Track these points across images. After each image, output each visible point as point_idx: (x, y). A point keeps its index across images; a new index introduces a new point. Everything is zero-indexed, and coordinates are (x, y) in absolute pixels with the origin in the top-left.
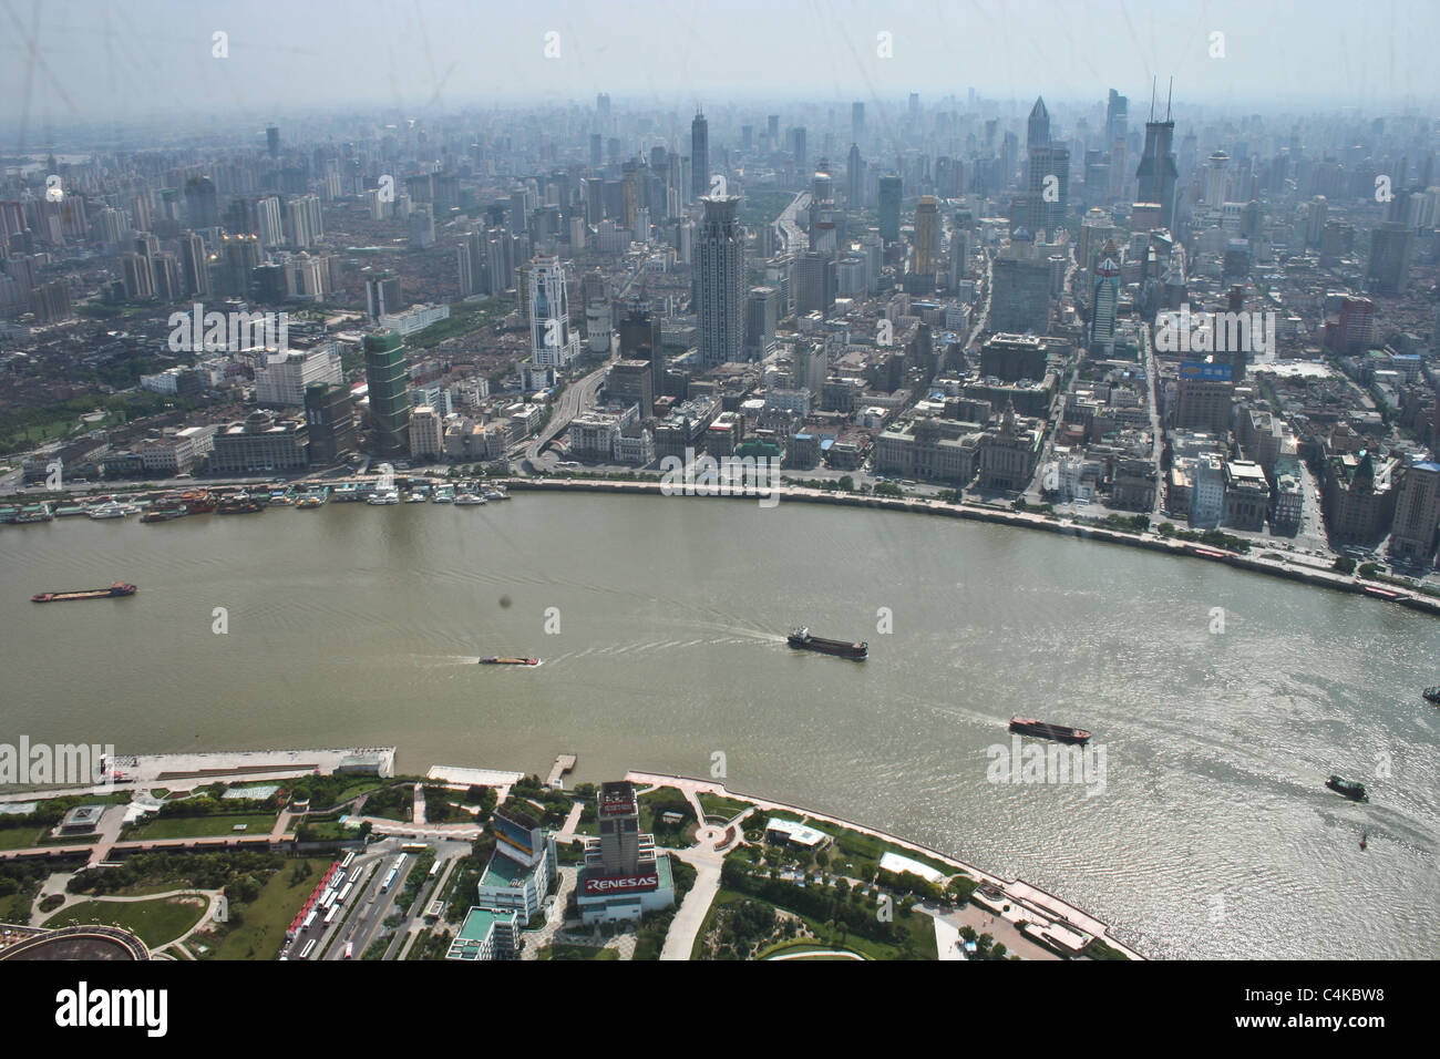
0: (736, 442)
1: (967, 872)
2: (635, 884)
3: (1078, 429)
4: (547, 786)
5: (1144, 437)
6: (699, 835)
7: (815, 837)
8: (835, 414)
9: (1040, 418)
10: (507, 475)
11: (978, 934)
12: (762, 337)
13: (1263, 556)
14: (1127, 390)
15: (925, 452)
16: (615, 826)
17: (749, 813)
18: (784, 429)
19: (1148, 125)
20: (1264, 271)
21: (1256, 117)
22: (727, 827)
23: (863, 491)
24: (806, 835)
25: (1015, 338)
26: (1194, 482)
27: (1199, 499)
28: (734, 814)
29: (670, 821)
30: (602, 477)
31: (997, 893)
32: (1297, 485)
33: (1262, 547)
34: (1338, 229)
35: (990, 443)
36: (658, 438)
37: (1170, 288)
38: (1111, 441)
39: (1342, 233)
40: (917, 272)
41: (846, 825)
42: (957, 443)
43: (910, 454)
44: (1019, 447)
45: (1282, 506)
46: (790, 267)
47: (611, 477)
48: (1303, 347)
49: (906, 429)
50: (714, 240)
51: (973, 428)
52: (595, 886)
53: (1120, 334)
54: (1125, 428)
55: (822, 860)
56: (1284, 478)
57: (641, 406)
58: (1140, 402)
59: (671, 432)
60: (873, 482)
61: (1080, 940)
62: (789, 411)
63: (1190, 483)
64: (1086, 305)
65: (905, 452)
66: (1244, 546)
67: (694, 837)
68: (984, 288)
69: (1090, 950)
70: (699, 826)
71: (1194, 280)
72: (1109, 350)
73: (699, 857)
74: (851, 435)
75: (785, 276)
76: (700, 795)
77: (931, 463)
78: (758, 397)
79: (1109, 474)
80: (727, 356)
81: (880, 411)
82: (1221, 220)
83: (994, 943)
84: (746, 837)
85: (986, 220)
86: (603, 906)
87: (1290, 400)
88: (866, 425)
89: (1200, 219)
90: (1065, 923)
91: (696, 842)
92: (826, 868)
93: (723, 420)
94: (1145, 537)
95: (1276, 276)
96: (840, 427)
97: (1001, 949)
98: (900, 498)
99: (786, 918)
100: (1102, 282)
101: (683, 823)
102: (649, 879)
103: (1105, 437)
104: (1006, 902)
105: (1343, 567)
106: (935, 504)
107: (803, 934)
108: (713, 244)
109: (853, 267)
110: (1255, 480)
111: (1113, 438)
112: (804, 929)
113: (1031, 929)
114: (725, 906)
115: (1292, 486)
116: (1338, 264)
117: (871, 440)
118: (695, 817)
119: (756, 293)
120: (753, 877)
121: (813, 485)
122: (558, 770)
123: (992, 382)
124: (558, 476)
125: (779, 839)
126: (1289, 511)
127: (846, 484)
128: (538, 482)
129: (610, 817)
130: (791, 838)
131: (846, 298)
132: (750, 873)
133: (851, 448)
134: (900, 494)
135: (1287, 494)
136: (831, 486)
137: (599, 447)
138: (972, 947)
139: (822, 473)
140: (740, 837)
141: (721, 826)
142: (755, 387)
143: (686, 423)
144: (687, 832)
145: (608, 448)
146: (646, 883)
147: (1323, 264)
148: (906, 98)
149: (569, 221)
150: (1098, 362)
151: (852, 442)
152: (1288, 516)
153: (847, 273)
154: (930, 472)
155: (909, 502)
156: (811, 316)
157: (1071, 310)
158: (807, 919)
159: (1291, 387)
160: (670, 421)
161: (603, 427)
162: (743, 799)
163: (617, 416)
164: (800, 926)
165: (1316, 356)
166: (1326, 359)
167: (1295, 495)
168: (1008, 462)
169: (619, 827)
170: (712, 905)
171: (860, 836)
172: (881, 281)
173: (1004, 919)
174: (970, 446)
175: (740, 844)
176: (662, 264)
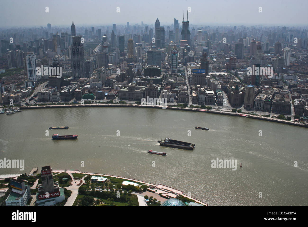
0: (82, 95)
1: (146, 184)
2: (53, 195)
3: (169, 87)
4: (29, 176)
5: (185, 87)
6: (72, 183)
7: (104, 179)
8: (108, 87)
9: (160, 85)
10: (20, 106)
11: (149, 197)
12: (90, 72)
13: (215, 110)
14: (181, 77)
15: (131, 93)
16: (46, 178)
17: (86, 176)
18: (95, 91)
19: (183, 22)
20: (212, 55)
21: (209, 26)
22: (80, 180)
23: (116, 103)
24: (102, 179)
25: (153, 66)
26: (198, 95)
27: (199, 99)
28: (82, 177)
29: (64, 180)
30: (47, 105)
31: (153, 188)
32: (222, 94)
33: (215, 108)
34: (228, 46)
35: (147, 89)
36: (62, 94)
37: (190, 58)
38: (177, 88)
39: (229, 46)
40: (129, 58)
41: (113, 177)
42: (140, 91)
43: (128, 94)
44: (155, 90)
45: (219, 99)
46: (97, 56)
47: (49, 105)
48: (221, 69)
49: (126, 88)
50: (75, 47)
51: (143, 87)
52: (41, 197)
53: (179, 68)
54: (180, 86)
55: (106, 185)
56: (219, 93)
57: (57, 88)
58: (184, 80)
59: (65, 92)
60: (118, 101)
61: (176, 195)
62: (96, 87)
63: (197, 96)
64: (170, 63)
65: (126, 94)
66: (211, 108)
67: (71, 184)
68: (146, 61)
69: (179, 198)
70: (72, 181)
71: (196, 57)
72: (176, 71)
73: (72, 188)
74: (113, 91)
75: (95, 59)
76: (73, 174)
77: (133, 96)
78: (88, 85)
79: (177, 95)
80: (80, 77)
81: (120, 86)
82: (201, 45)
83: (153, 199)
84: (85, 182)
85: (146, 47)
86: (44, 203)
87: (219, 79)
88: (116, 89)
89: (197, 45)
90: (172, 192)
91: (71, 185)
92: (107, 187)
93: (79, 89)
94: (187, 108)
95: (214, 56)
96: (109, 90)
97: (155, 200)
98: (125, 104)
99: (97, 200)
100: (173, 55)
101: (68, 180)
102: (57, 193)
103: (176, 87)
104: (156, 189)
105: (234, 111)
106: (134, 105)
107: (102, 203)
108: (75, 48)
109: (113, 56)
110: (212, 93)
111: (178, 88)
112: (102, 202)
113: (163, 195)
114: (80, 199)
115: (221, 94)
116: (228, 53)
117: (118, 92)
118: (71, 179)
119: (88, 61)
120: (87, 191)
121: (103, 103)
122: (32, 172)
123: (148, 77)
124: (34, 105)
125: (95, 181)
126: (220, 100)
127: (112, 102)
128: (29, 107)
129: (44, 176)
130: (98, 180)
131: (112, 64)
132: (87, 190)
133: (112, 94)
134: (125, 103)
135: (220, 96)
136: (108, 103)
137: (46, 98)
138: (148, 201)
139: (105, 100)
140: (84, 182)
141: (79, 180)
142: (88, 83)
143: (69, 90)
144: (69, 183)
145: (48, 98)
146: (56, 195)
147: (225, 54)
148: (126, 24)
149: (39, 49)
150: (174, 74)
151: (113, 93)
152: (220, 102)
153: (111, 58)
154: (133, 98)
155: (128, 105)
156: (102, 68)
157: (167, 64)
158: (102, 199)
159: (219, 77)
160: (65, 90)
161: (47, 92)
162: (85, 173)
163: (50, 90)
164: (101, 201)
165: (225, 71)
166: (227, 71)
167: (221, 96)
168: (152, 94)
169: (47, 178)
170: (76, 199)
171: (116, 179)
172: (120, 60)
173: (156, 193)
174: (142, 91)
175: (84, 184)
176: (64, 59)
